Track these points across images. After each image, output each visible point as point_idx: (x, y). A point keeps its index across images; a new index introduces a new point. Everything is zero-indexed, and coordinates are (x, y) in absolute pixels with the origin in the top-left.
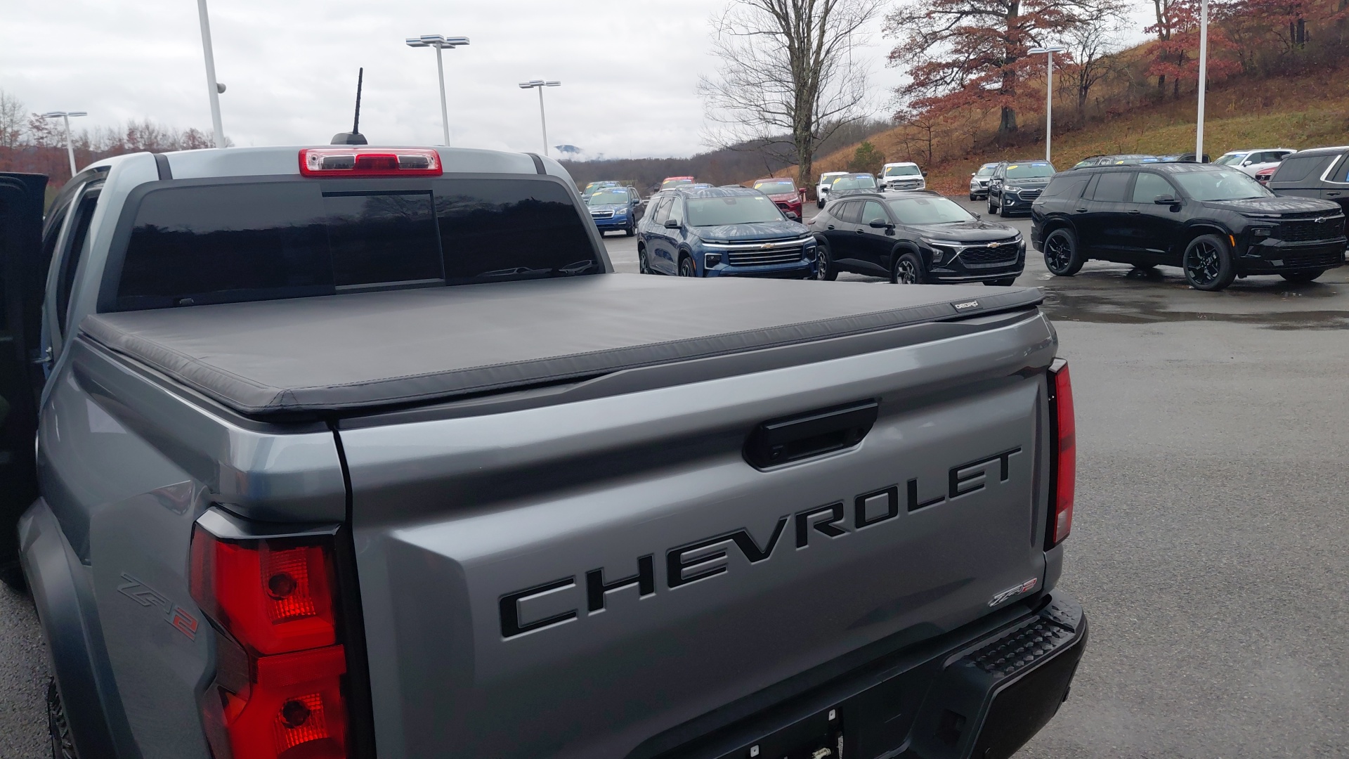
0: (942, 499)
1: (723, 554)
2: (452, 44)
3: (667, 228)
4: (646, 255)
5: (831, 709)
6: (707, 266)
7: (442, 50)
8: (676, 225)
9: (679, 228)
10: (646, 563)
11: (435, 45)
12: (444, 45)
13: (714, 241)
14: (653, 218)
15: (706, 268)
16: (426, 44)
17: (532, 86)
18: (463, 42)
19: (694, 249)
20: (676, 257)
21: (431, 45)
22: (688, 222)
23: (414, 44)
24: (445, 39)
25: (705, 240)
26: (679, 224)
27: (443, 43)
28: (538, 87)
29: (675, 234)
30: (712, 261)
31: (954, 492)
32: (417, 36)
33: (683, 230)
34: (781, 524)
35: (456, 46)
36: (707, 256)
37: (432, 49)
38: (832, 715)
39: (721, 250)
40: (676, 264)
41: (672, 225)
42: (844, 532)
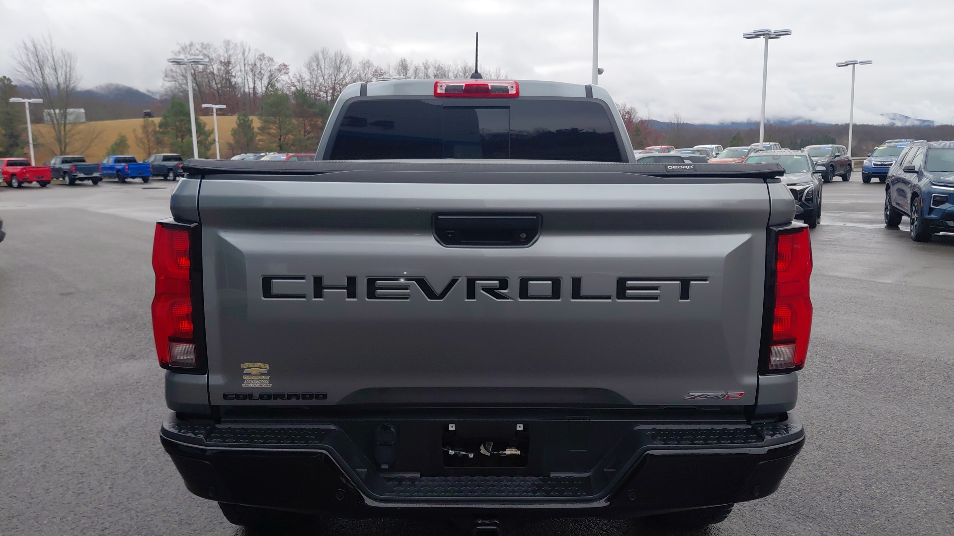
0: (609, 298)
1: (407, 289)
2: (778, 35)
3: (905, 172)
4: (890, 195)
5: (520, 423)
6: (933, 205)
7: (769, 40)
8: (914, 170)
9: (917, 172)
10: (352, 281)
11: (764, 36)
12: (771, 36)
13: (943, 184)
14: (901, 164)
15: (932, 206)
16: (757, 36)
17: (847, 65)
18: (787, 33)
19: (924, 189)
20: (909, 195)
21: (762, 37)
22: (925, 167)
23: (748, 37)
24: (773, 32)
25: (934, 183)
26: (916, 169)
27: (771, 35)
28: (852, 65)
29: (912, 178)
30: (937, 201)
31: (621, 294)
32: (751, 31)
33: (919, 174)
34: (454, 281)
35: (781, 36)
36: (934, 196)
37: (762, 39)
38: (520, 428)
39: (948, 192)
40: (909, 202)
41: (910, 170)
42: (508, 299)
